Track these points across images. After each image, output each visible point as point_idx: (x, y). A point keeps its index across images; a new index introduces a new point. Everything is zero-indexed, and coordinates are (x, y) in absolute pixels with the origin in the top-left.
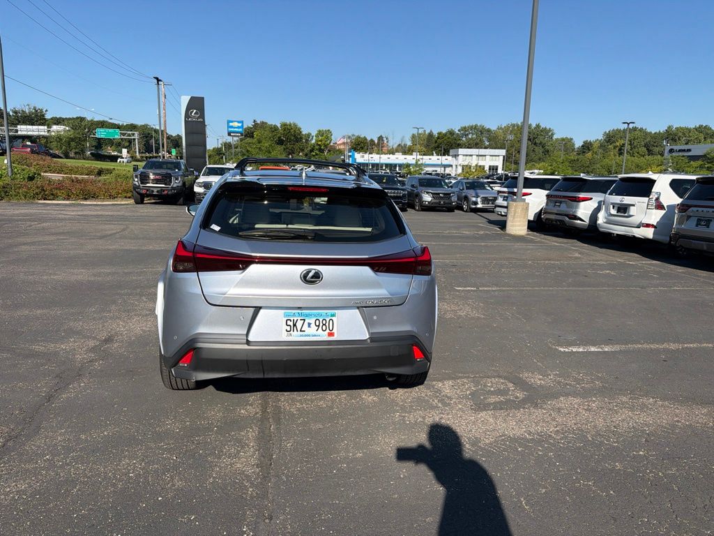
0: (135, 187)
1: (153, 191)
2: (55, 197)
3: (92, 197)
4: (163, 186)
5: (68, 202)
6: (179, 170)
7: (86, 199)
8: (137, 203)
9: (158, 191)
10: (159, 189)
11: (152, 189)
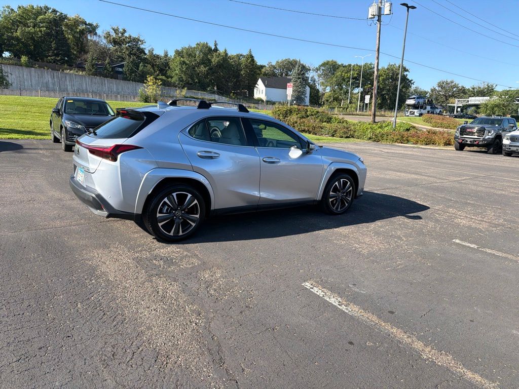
0: (456, 138)
1: (467, 141)
2: (408, 141)
3: (433, 144)
4: (476, 137)
5: (415, 146)
6: (499, 125)
7: (427, 144)
8: (457, 150)
9: (470, 141)
10: (472, 140)
11: (466, 139)
